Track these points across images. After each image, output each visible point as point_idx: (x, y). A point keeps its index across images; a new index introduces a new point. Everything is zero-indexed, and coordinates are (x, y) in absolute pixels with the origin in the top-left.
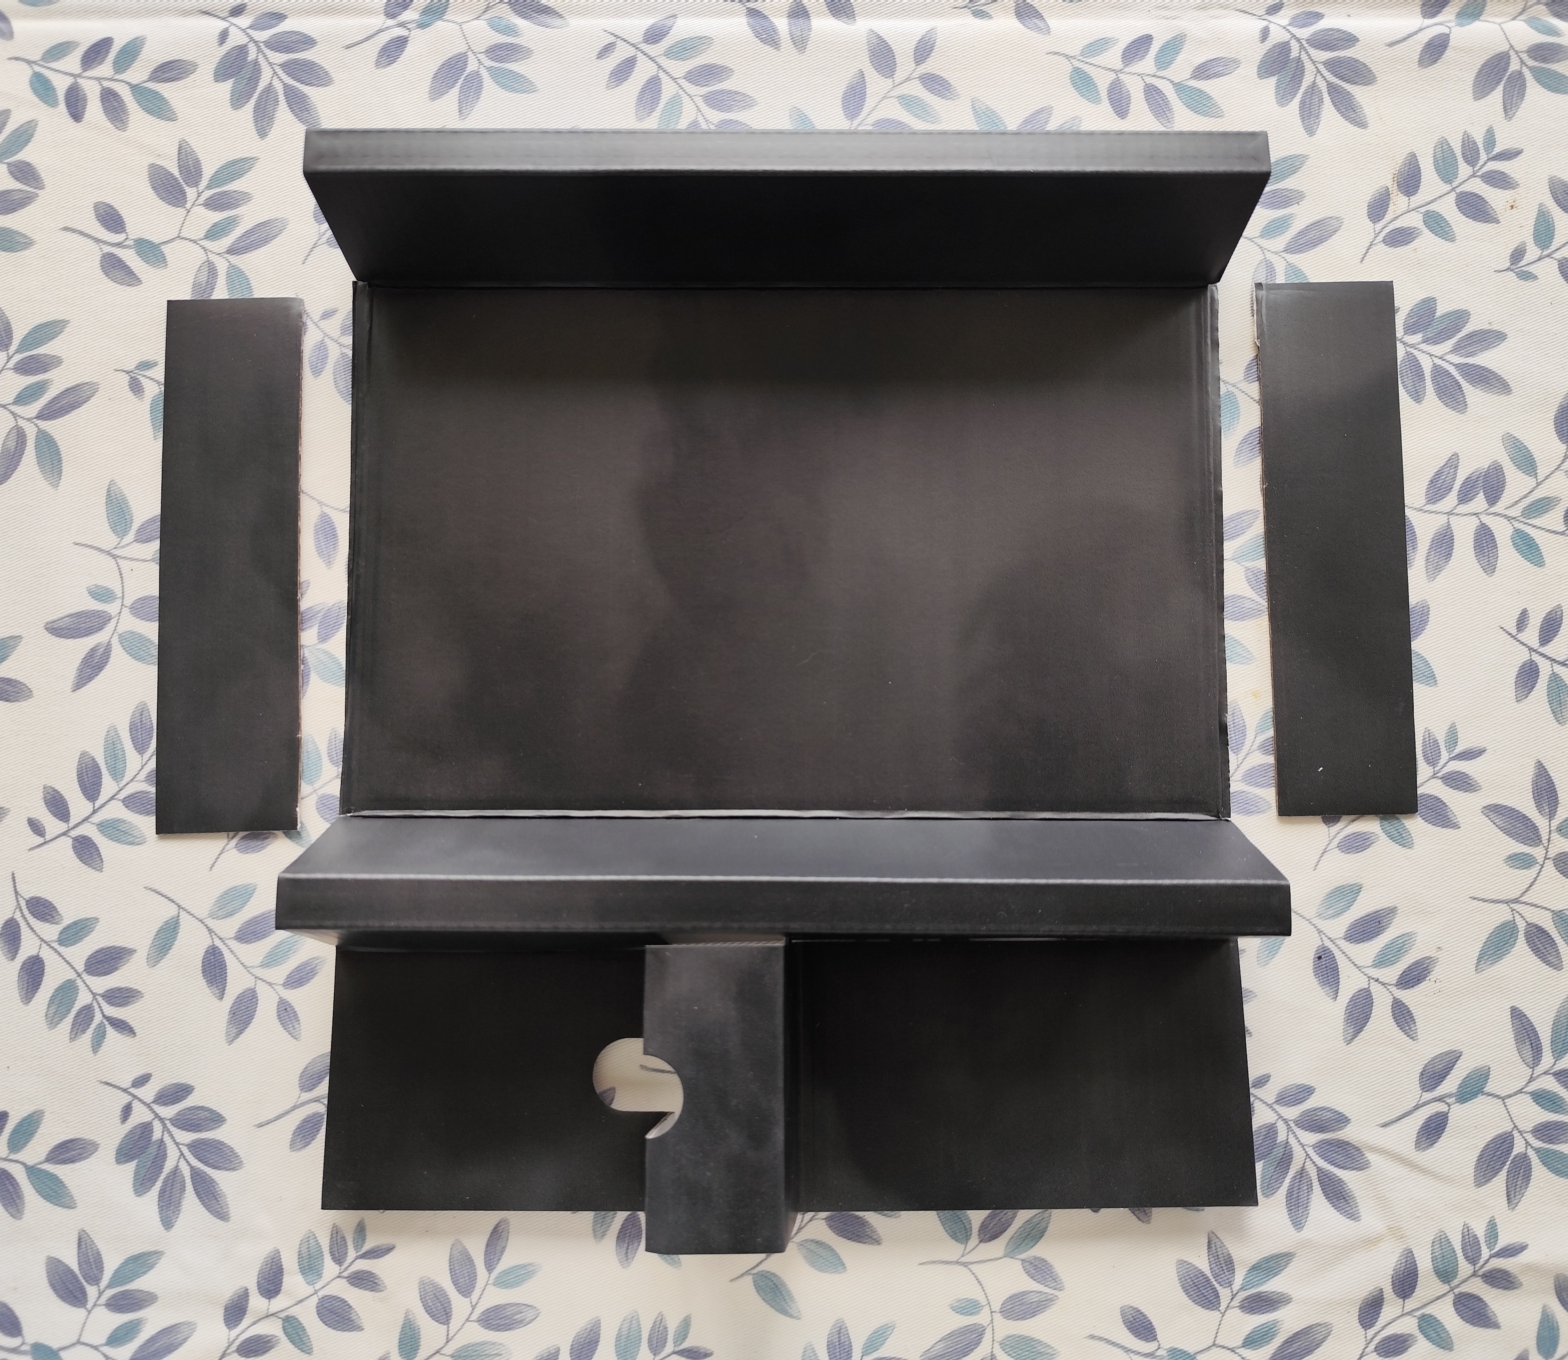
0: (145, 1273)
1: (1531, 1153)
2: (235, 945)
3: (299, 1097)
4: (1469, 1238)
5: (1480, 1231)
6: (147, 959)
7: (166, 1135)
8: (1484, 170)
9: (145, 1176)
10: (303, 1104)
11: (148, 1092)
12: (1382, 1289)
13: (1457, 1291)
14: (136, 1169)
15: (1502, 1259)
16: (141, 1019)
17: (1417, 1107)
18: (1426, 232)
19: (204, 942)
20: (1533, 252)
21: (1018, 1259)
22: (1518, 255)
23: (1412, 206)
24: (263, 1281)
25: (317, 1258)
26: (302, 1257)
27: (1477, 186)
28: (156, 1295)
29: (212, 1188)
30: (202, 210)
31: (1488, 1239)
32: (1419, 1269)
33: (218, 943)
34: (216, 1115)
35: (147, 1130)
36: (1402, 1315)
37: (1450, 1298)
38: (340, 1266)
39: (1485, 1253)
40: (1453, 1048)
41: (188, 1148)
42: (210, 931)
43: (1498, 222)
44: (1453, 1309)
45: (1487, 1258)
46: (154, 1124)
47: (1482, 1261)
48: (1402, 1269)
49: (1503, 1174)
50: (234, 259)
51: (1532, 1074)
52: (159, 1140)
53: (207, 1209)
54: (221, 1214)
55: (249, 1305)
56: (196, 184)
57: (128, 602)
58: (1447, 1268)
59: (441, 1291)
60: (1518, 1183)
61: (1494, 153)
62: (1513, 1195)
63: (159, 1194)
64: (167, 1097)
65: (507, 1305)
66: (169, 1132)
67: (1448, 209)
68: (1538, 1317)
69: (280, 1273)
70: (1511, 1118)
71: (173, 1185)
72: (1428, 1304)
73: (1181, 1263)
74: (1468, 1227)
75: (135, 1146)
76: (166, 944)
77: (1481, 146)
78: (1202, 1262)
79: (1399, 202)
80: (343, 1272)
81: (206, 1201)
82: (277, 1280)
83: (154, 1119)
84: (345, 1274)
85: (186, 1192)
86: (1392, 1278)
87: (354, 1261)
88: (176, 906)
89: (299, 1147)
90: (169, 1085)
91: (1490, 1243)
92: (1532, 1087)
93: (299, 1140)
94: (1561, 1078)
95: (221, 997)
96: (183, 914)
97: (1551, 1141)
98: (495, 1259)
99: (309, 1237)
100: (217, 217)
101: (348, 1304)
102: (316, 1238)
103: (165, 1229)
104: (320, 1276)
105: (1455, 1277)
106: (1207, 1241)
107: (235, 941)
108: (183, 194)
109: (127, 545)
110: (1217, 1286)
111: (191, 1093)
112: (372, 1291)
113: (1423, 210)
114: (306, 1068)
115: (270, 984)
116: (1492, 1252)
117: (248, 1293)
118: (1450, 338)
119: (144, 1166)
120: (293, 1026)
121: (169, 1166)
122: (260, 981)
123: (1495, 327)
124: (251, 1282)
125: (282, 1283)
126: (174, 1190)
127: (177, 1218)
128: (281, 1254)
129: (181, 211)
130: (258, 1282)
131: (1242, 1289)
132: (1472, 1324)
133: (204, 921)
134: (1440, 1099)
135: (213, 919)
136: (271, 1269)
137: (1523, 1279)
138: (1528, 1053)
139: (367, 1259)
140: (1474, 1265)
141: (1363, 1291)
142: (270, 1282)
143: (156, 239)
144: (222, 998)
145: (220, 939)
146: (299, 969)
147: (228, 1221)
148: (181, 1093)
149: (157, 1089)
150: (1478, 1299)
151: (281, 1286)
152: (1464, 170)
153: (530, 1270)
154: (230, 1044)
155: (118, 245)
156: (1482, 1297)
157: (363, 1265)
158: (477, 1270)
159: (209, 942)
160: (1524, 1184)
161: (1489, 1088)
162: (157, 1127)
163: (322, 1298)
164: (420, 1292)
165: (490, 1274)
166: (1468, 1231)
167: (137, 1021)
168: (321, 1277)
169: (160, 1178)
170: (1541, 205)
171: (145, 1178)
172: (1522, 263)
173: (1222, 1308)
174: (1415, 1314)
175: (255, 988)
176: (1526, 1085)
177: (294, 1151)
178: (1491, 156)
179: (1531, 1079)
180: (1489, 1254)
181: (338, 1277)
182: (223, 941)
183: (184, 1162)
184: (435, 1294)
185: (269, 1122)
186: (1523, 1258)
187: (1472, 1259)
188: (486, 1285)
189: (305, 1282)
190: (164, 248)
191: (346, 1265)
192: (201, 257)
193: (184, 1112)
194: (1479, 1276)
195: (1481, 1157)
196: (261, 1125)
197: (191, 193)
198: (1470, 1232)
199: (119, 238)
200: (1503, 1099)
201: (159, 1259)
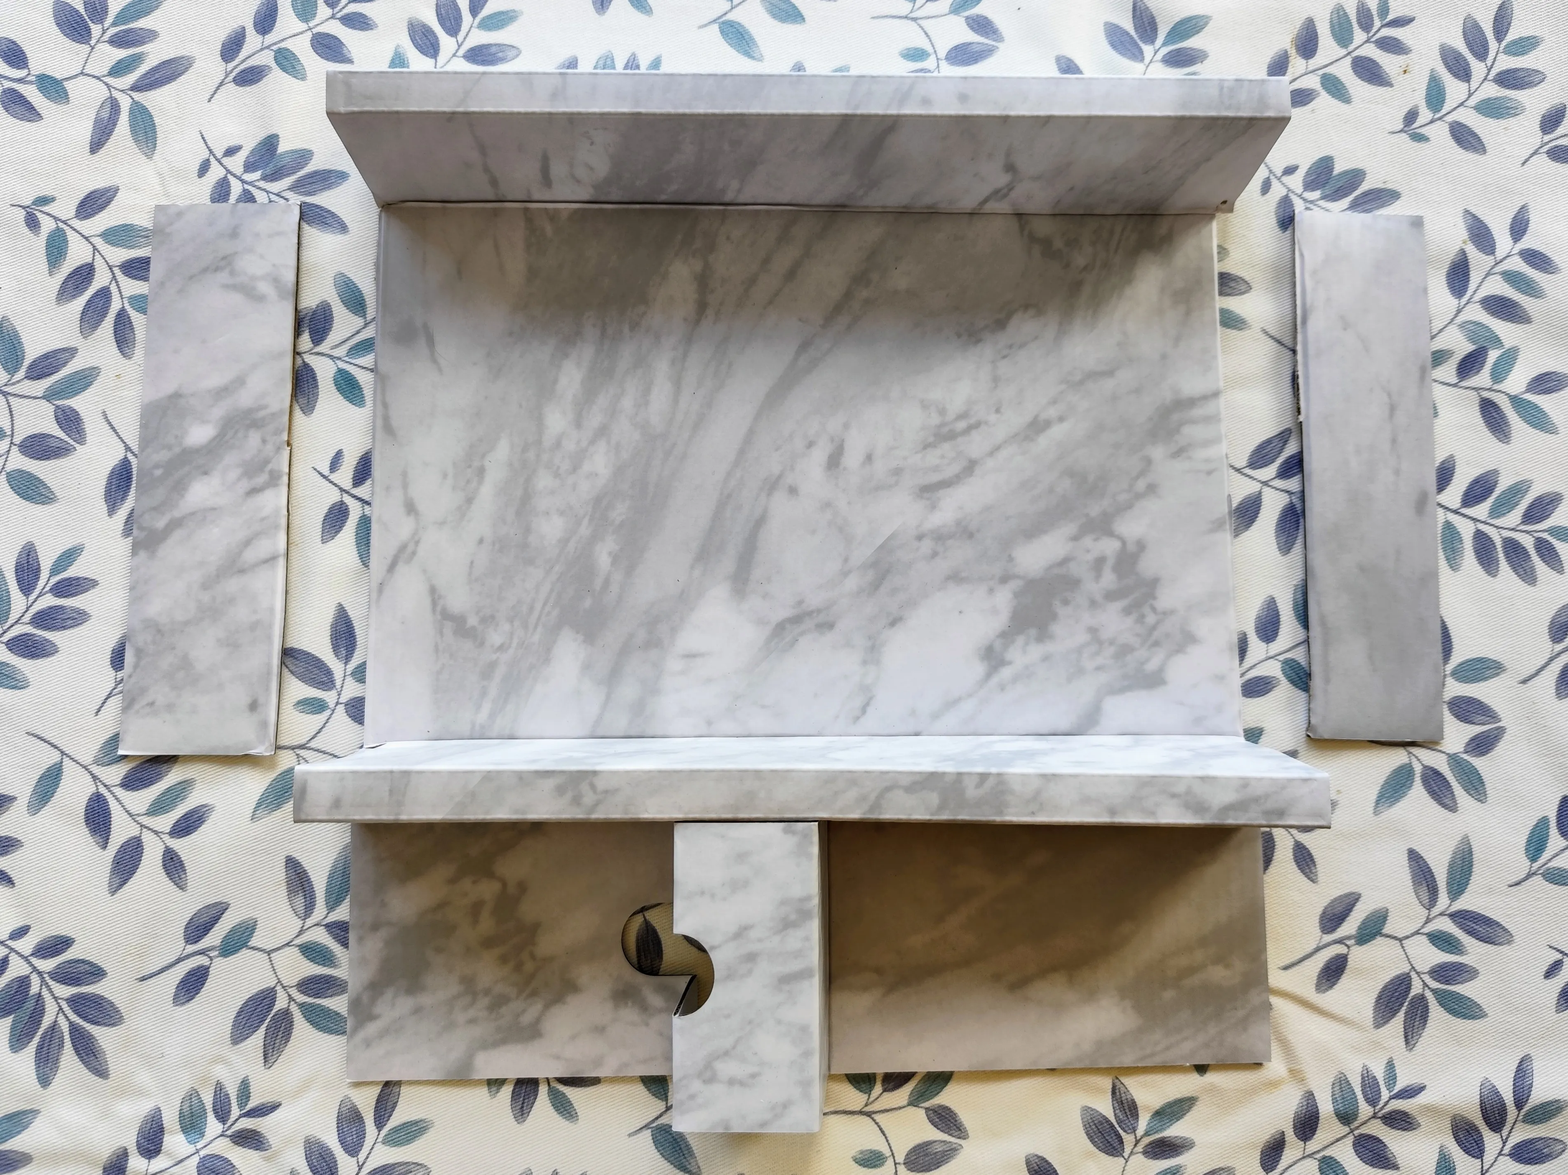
0: (19, 1133)
1: (1429, 995)
2: (120, 792)
3: (184, 950)
4: (1368, 1080)
5: (1379, 1073)
6: (28, 806)
7: (44, 990)
8: (1378, 36)
9: (22, 1031)
10: (188, 957)
11: (26, 945)
12: (1283, 1132)
13: (1356, 1132)
14: (12, 1025)
15: (1401, 1100)
16: (20, 869)
17: (1318, 949)
18: (1324, 94)
19: (88, 789)
20: (1425, 115)
21: (921, 1107)
22: (1411, 117)
23: (1311, 68)
24: (143, 1141)
25: (199, 1117)
26: (184, 1116)
27: (1371, 51)
28: (31, 1156)
29: (91, 1045)
30: (107, 48)
31: (1387, 1080)
32: (1320, 1111)
33: (102, 790)
34: (96, 969)
35: (24, 984)
36: (1304, 1158)
37: (1350, 1140)
38: (224, 1124)
39: (1385, 1095)
40: (1353, 890)
41: (67, 1003)
42: (95, 778)
43: (1391, 85)
44: (1353, 1151)
45: (1386, 1100)
46: (31, 978)
47: (1381, 1103)
48: (1304, 1111)
49: (1401, 1016)
50: (137, 96)
51: (1429, 915)
52: (36, 995)
53: (86, 1066)
54: (101, 1072)
55: (128, 1165)
56: (101, 21)
57: (18, 440)
58: (1347, 1110)
59: (327, 1150)
60: (1415, 1024)
61: (1387, 20)
62: (1410, 1036)
63: (37, 1050)
64: (46, 949)
65: (396, 1164)
66: (48, 986)
67: (1344, 72)
68: (1436, 1157)
69: (161, 1132)
70: (1408, 959)
71: (51, 1041)
72: (1328, 1146)
73: (1086, 1110)
74: (1367, 1069)
75: (11, 1001)
76: (48, 792)
77: (1374, 12)
78: (1105, 1107)
79: (1297, 64)
80: (227, 1130)
81: (85, 1057)
82: (157, 1139)
83: (32, 972)
84: (229, 1133)
85: (65, 1048)
86: (1294, 1120)
87: (237, 1120)
88: (59, 752)
89: (182, 1001)
90: (49, 938)
91: (1390, 1084)
92: (1428, 929)
93: (183, 994)
94: (1456, 919)
95: (104, 847)
96: (66, 761)
97: (1448, 983)
98: (386, 1116)
99: (191, 1095)
100: (121, 53)
101: (232, 1164)
102: (199, 1095)
103: (42, 1087)
104: (202, 1135)
105: (1355, 1119)
106: (1111, 1087)
107: (120, 789)
108: (88, 31)
109: (18, 382)
110: (1121, 1132)
111: (71, 946)
112: (257, 1150)
113: (1321, 72)
114: (191, 919)
115: (156, 833)
116: (1392, 1094)
117: (127, 1153)
118: (1346, 195)
119: (21, 1022)
120: (179, 876)
121: (47, 1021)
122: (145, 830)
123: (1389, 186)
124: (129, 1139)
125: (162, 1142)
126: (53, 1046)
127: (55, 1075)
128: (162, 1112)
129: (86, 48)
130: (137, 1141)
131: (1147, 1134)
132: (1371, 1166)
133: (89, 767)
134: (1340, 941)
135: (98, 765)
136: (151, 1129)
137: (1421, 1120)
138: (1425, 895)
139: (251, 1117)
140: (1374, 1107)
141: (1265, 1135)
142: (150, 1142)
143: (58, 76)
144: (106, 847)
145: (105, 786)
146: (187, 817)
147: (107, 1079)
148: (61, 945)
149: (36, 942)
150: (1379, 1141)
151: (161, 1146)
152: (1359, 36)
153: (422, 1126)
154: (112, 895)
155: (20, 80)
156: (1381, 1138)
157: (246, 1123)
158: (367, 1127)
159: (93, 789)
160: (1421, 1025)
161: (1386, 930)
162: (35, 981)
163: (204, 1157)
164: (306, 1152)
165: (379, 1131)
166: (1368, 1072)
167: (16, 871)
168: (204, 1136)
169: (38, 1034)
170: (1432, 70)
171: (22, 1033)
172: (1414, 126)
173: (1126, 1155)
174: (1316, 1157)
175: (141, 836)
176: (1423, 927)
177: (177, 1005)
178: (1385, 22)
179: (1428, 920)
180: (1388, 1095)
181: (221, 1136)
182: (107, 789)
183: (63, 1017)
184: (320, 1153)
185: (151, 976)
186: (1421, 1099)
187: (1372, 1101)
188: (375, 1144)
189: (186, 1141)
190: (68, 85)
191: (229, 1124)
192: (104, 93)
193: (63, 965)
194: (1380, 1118)
195: (1379, 998)
196: (143, 979)
197: (96, 30)
198: (1370, 1073)
199: (21, 73)
200: (1400, 940)
201: (35, 1118)
